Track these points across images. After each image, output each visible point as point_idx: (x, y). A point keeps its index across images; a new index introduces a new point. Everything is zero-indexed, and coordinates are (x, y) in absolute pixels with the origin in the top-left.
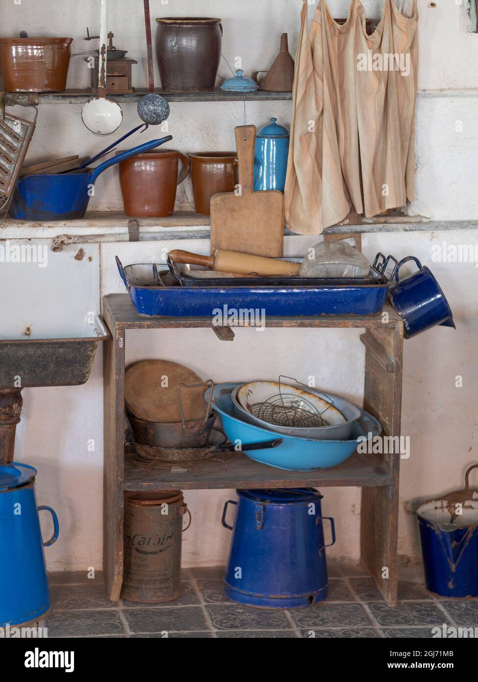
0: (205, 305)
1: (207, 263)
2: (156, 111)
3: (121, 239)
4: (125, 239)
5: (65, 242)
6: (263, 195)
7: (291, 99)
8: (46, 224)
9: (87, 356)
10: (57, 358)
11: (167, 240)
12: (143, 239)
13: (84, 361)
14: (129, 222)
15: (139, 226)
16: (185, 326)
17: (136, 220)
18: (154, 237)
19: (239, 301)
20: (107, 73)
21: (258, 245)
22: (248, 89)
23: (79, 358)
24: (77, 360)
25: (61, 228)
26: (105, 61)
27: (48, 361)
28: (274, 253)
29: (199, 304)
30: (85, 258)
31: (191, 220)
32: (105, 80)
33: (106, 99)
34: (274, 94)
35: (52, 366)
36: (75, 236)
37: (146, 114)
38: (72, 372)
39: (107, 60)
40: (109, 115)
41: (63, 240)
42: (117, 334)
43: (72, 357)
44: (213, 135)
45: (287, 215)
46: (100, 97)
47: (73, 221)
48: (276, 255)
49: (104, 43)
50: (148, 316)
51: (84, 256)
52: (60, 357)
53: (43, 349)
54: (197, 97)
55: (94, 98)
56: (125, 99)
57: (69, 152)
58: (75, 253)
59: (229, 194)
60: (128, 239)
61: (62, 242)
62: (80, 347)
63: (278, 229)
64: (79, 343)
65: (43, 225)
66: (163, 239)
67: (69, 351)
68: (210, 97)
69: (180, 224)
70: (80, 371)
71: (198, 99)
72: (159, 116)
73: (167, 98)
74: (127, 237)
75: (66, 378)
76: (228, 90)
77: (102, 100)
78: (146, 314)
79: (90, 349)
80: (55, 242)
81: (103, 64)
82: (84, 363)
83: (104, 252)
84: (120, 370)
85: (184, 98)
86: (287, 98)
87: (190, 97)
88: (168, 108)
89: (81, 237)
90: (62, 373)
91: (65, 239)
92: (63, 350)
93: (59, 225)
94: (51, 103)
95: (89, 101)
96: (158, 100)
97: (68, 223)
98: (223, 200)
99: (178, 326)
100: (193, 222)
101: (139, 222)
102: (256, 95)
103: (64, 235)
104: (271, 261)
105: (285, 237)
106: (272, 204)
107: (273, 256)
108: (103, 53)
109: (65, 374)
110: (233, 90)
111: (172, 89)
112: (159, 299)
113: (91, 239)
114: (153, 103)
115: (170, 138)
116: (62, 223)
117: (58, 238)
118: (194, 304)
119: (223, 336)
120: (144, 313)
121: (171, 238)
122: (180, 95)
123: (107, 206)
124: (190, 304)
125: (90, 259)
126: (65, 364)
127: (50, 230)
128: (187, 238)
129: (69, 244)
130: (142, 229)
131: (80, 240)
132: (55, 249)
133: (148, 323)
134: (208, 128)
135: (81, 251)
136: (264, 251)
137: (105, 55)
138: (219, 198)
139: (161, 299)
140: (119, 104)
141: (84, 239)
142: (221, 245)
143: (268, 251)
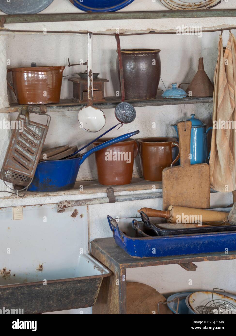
0: (178, 247)
1: (165, 216)
2: (125, 114)
3: (103, 202)
4: (106, 201)
5: (66, 206)
6: (197, 167)
7: (212, 102)
8: (52, 194)
9: (96, 287)
10: (76, 290)
11: (134, 200)
12: (117, 201)
13: (94, 291)
14: (107, 189)
15: (113, 191)
16: (166, 263)
17: (111, 188)
18: (125, 199)
19: (200, 244)
20: (93, 89)
21: (194, 200)
22: (182, 96)
23: (91, 289)
24: (89, 290)
25: (61, 196)
26: (91, 81)
27: (70, 293)
28: (205, 206)
29: (174, 247)
30: (78, 216)
31: (147, 185)
32: (92, 94)
33: (93, 107)
34: (201, 99)
35: (72, 297)
36: (72, 201)
37: (119, 116)
38: (86, 299)
39: (93, 80)
40: (95, 118)
41: (65, 204)
42: (121, 272)
43: (86, 289)
44: (149, 126)
45: (212, 179)
46: (89, 106)
47: (69, 190)
48: (206, 207)
49: (90, 69)
50: (139, 258)
51: (77, 214)
52: (78, 290)
53: (67, 285)
54: (152, 103)
55: (85, 107)
56: (104, 106)
57: (55, 142)
58: (71, 213)
59: (175, 168)
60: (108, 201)
61: (65, 206)
62: (91, 281)
63: (207, 189)
64: (91, 279)
65: (50, 195)
66: (131, 200)
67: (84, 285)
68: (160, 103)
69: (140, 189)
70: (91, 298)
71: (152, 104)
72: (128, 117)
73: (132, 104)
74: (107, 200)
75: (81, 303)
76: (169, 97)
77: (90, 108)
78: (138, 256)
79: (99, 282)
80: (60, 206)
81: (91, 83)
82: (94, 292)
83: (90, 210)
84: (123, 297)
85: (143, 104)
86: (210, 101)
87: (147, 103)
88: (134, 111)
89: (77, 201)
90: (79, 300)
91: (66, 204)
92: (80, 284)
93: (61, 194)
94: (55, 112)
95: (81, 109)
96: (126, 106)
97: (67, 192)
98: (171, 172)
99: (161, 264)
100: (148, 187)
101: (113, 189)
102: (190, 100)
103: (65, 201)
104: (203, 211)
105: (211, 194)
106: (203, 173)
107: (203, 207)
108: (90, 76)
109: (81, 301)
110: (172, 97)
111: (131, 98)
112: (147, 245)
113: (84, 203)
114: (123, 108)
115: (138, 132)
116: (62, 193)
117: (62, 203)
118: (170, 248)
119: (190, 268)
120: (136, 256)
121: (137, 199)
122: (140, 102)
123: (82, 177)
124: (168, 248)
125: (81, 216)
126: (81, 294)
127: (54, 198)
128: (147, 198)
129: (68, 207)
130: (115, 194)
131: (76, 204)
132: (59, 211)
133: (142, 263)
134: (145, 122)
135: (75, 211)
136: (198, 204)
137: (92, 77)
138: (168, 171)
139: (149, 246)
140: (102, 110)
141: (79, 203)
142: (170, 203)
143: (200, 204)
